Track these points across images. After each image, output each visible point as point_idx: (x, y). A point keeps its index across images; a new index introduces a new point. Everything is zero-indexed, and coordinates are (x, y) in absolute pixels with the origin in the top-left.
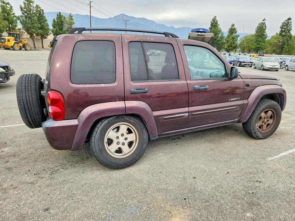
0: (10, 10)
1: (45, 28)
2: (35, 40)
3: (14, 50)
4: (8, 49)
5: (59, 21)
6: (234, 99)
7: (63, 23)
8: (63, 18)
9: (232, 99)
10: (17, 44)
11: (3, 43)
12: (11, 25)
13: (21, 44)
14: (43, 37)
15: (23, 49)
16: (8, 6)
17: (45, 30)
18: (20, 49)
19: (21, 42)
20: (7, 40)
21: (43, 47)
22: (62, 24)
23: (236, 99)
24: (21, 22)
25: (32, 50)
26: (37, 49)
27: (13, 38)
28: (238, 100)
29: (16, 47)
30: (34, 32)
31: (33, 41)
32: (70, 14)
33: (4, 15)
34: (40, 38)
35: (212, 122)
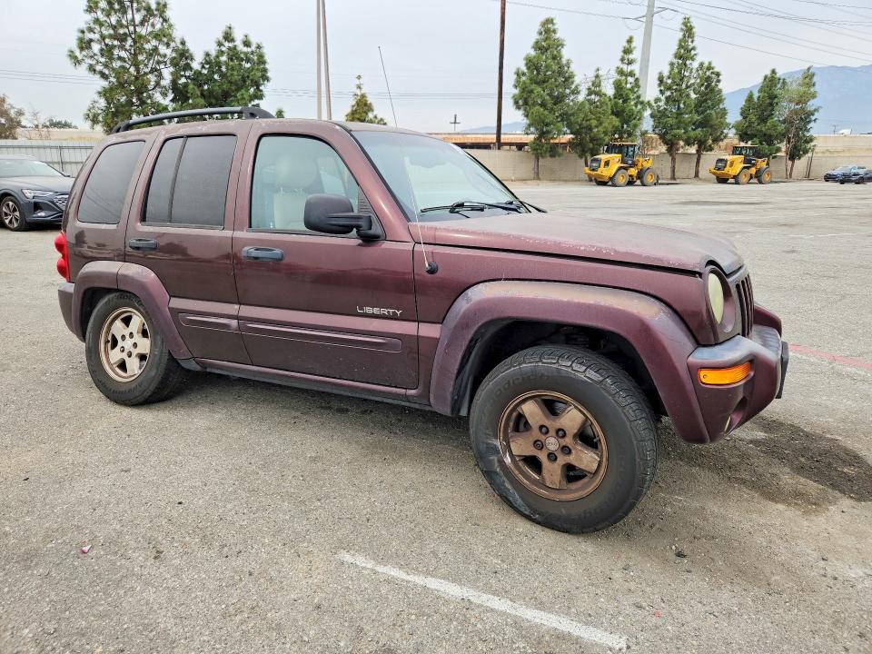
0: (631, 90)
1: (713, 123)
2: (677, 157)
3: (614, 185)
4: (604, 184)
5: (763, 97)
6: (376, 311)
7: (776, 100)
8: (779, 86)
9: (369, 310)
10: (623, 171)
11: (593, 170)
12: (625, 126)
13: (633, 171)
14: (703, 146)
15: (638, 182)
16: (631, 79)
17: (711, 127)
18: (630, 183)
19: (634, 165)
20: (603, 163)
21: (697, 175)
22: (771, 104)
23: (385, 311)
24: (652, 116)
25: (661, 184)
26: (678, 181)
27: (618, 157)
28: (394, 318)
29: (621, 179)
30: (680, 138)
31: (674, 160)
32: (809, 69)
33: (616, 104)
34: (694, 152)
35: (318, 372)
